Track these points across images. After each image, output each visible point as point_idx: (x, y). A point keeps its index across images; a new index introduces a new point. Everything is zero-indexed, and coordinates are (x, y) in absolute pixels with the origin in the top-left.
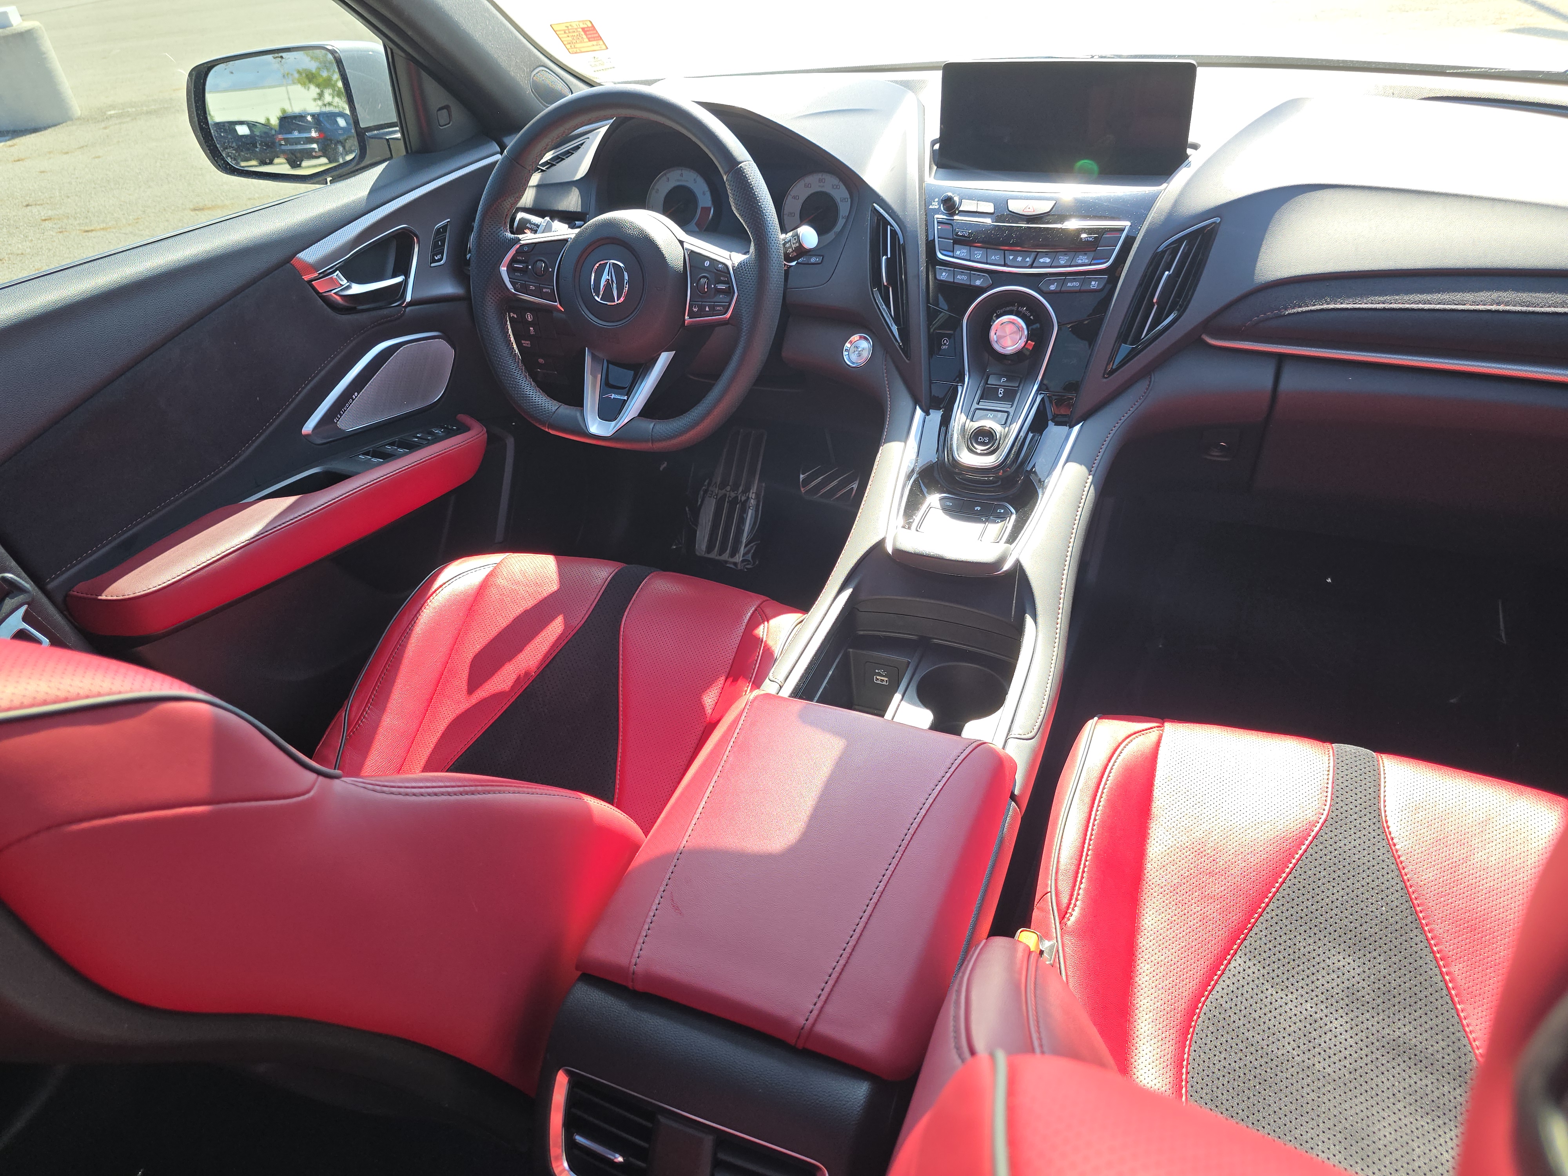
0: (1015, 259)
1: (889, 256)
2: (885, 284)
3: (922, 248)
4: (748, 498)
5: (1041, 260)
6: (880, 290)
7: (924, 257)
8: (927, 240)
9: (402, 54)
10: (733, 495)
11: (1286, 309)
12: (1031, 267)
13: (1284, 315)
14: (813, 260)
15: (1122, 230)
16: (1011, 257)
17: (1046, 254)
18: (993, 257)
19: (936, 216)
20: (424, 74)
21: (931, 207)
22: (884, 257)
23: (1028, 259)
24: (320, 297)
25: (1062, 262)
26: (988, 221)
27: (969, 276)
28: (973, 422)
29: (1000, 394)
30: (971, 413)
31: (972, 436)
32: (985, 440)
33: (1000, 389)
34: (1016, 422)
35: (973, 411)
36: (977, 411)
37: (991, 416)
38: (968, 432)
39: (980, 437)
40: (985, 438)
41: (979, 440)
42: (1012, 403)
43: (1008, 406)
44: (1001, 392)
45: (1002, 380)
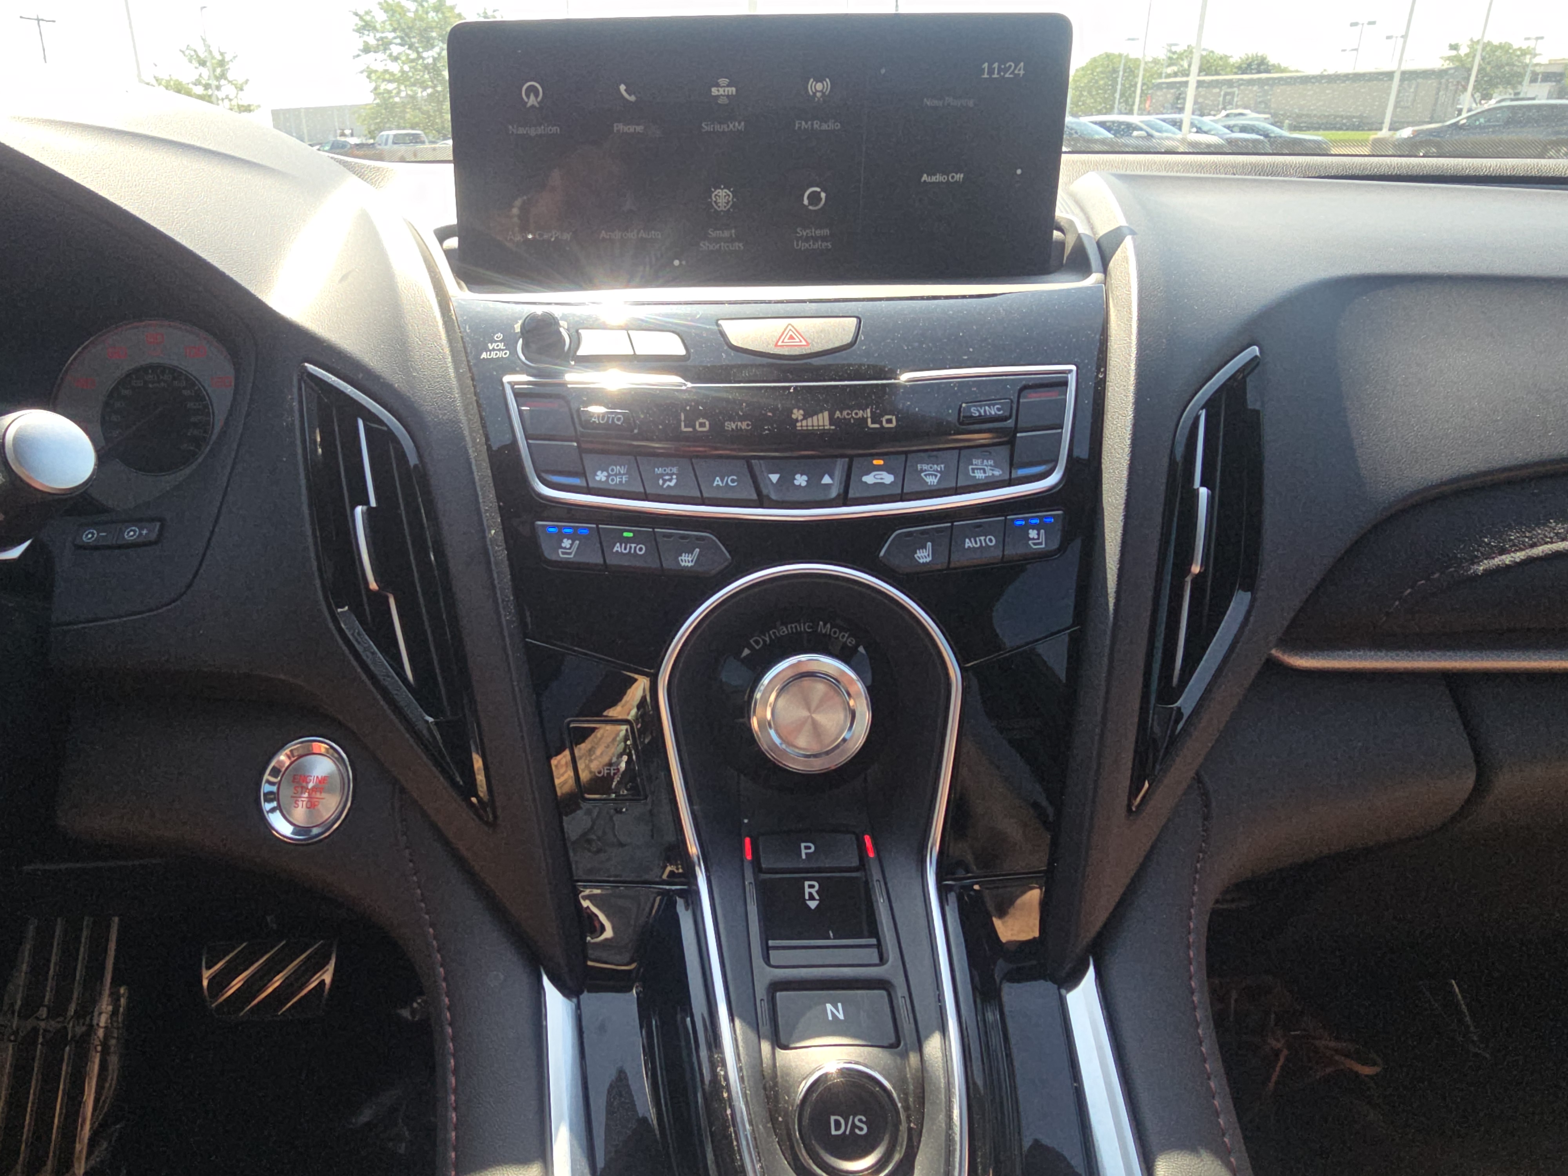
0: (787, 480)
1: (373, 503)
2: (373, 586)
3: (482, 472)
4: (91, 1026)
5: (869, 479)
6: (357, 610)
7: (492, 495)
8: (489, 448)
10: (54, 1025)
11: (1474, 560)
12: (844, 500)
13: (1476, 577)
14: (131, 534)
16: (774, 478)
17: (879, 460)
18: (718, 481)
19: (506, 379)
21: (484, 355)
22: (359, 510)
23: (827, 480)
25: (932, 481)
26: (671, 381)
27: (653, 542)
28: (786, 1048)
29: (812, 898)
30: (763, 1008)
31: (806, 1121)
32: (854, 1126)
33: (807, 883)
34: (944, 1030)
35: (765, 998)
36: (778, 994)
37: (834, 1011)
38: (786, 1102)
39: (833, 1118)
40: (851, 1117)
41: (833, 1132)
42: (873, 941)
43: (872, 955)
44: (813, 891)
45: (804, 852)
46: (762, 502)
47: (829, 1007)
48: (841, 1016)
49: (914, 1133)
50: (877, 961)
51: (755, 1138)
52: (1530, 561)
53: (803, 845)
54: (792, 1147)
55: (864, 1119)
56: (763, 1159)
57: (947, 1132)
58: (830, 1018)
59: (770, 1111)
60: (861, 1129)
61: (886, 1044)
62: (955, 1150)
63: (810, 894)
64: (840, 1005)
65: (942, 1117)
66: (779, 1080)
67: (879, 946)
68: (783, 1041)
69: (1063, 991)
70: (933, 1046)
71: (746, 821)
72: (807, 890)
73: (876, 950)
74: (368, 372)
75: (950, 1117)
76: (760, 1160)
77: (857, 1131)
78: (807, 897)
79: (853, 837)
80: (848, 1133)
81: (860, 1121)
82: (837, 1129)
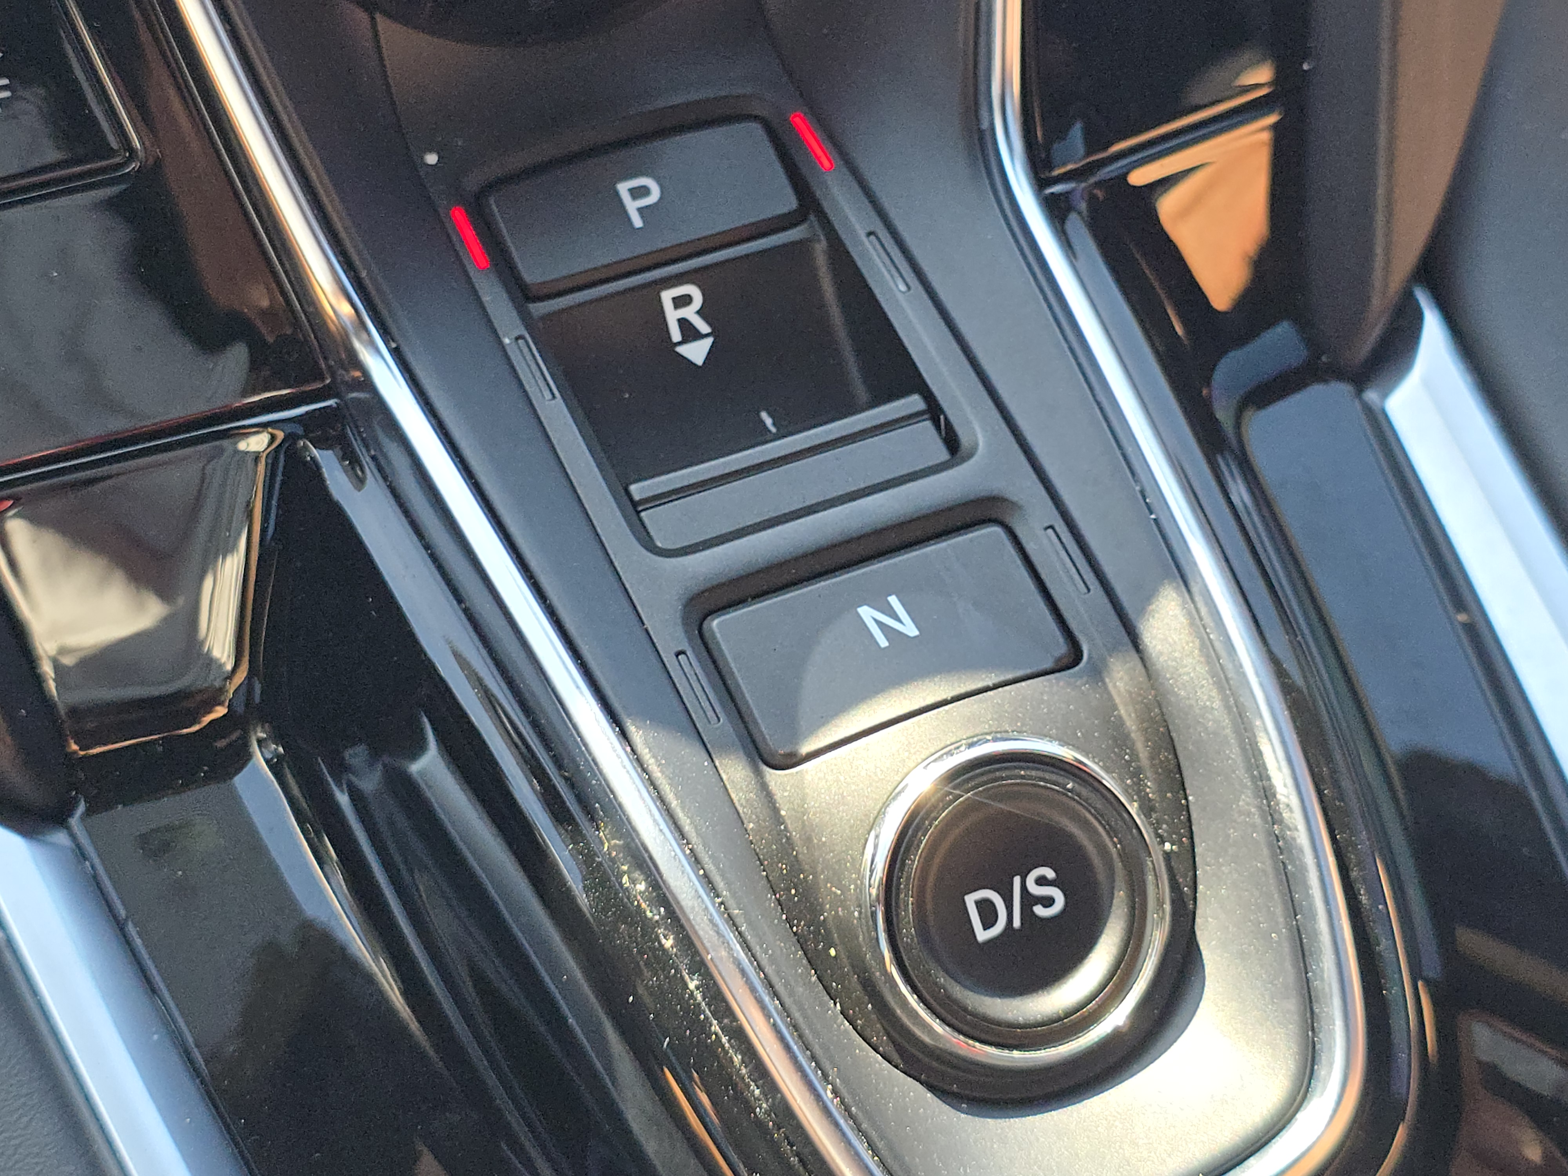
28: (791, 761)
29: (690, 333)
30: (689, 675)
31: (908, 932)
32: (1028, 900)
33: (667, 296)
35: (685, 646)
36: (715, 624)
37: (885, 620)
38: (841, 902)
39: (970, 900)
40: (1017, 880)
41: (982, 935)
42: (914, 402)
43: (924, 442)
44: (690, 313)
45: (632, 206)
47: (866, 613)
48: (910, 629)
49: (1179, 867)
50: (943, 455)
51: (796, 1027)
53: (623, 188)
54: (884, 1010)
55: (1050, 874)
56: (832, 1073)
57: (1271, 833)
58: (883, 642)
59: (801, 941)
60: (1048, 902)
61: (1048, 665)
62: (1303, 869)
63: (684, 323)
64: (893, 600)
65: (1247, 801)
66: (801, 849)
67: (933, 411)
68: (776, 744)
69: (1371, 396)
71: (432, 159)
72: (672, 316)
73: (927, 425)
75: (1266, 793)
76: (825, 1076)
77: (1039, 910)
78: (676, 335)
79: (756, 128)
80: (1017, 923)
81: (1041, 881)
82: (989, 920)
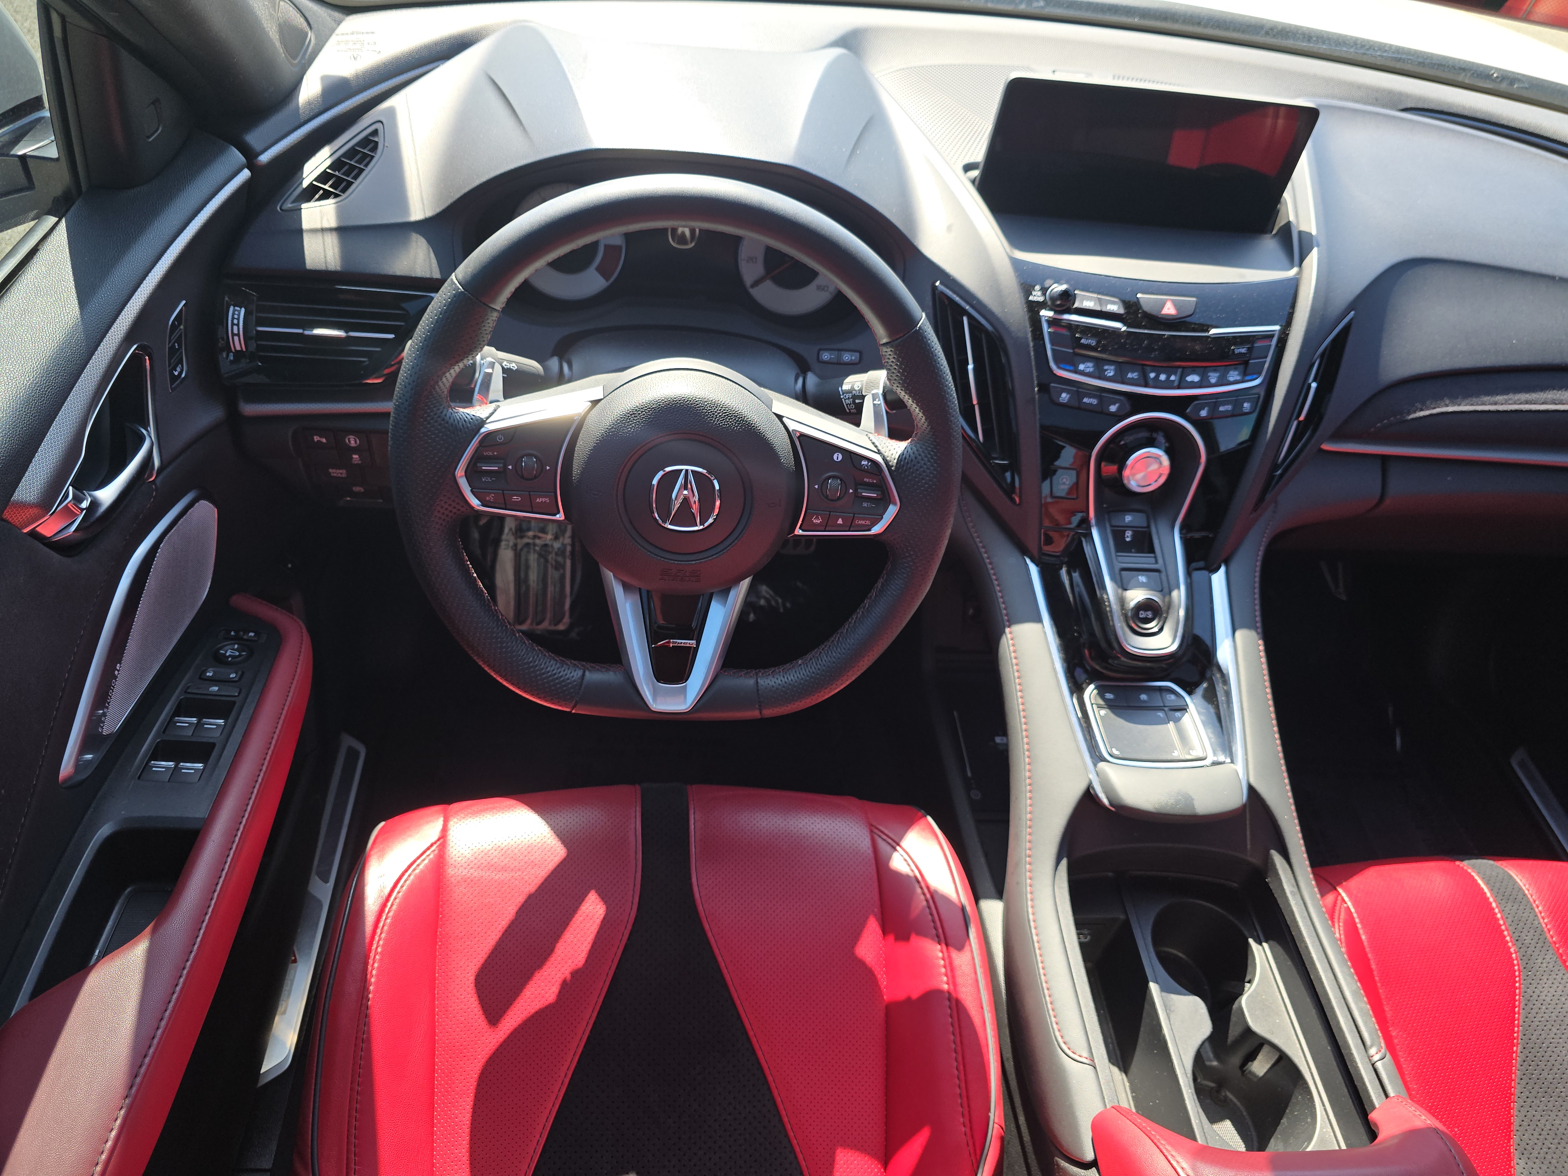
0: (1157, 377)
5: (1190, 378)
9: (85, 24)
11: (1409, 413)
12: (1178, 387)
13: (1407, 421)
15: (1272, 336)
16: (1153, 375)
17: (1194, 370)
18: (1129, 375)
20: (124, 54)
21: (1031, 298)
22: (970, 367)
23: (1171, 378)
24: (44, 544)
25: (1213, 381)
26: (1116, 325)
27: (1100, 398)
28: (1127, 590)
30: (1118, 576)
34: (1178, 587)
35: (1120, 573)
36: (1124, 572)
37: (1142, 579)
38: (1128, 609)
42: (1152, 555)
43: (1153, 560)
45: (1127, 519)
46: (1146, 385)
47: (1140, 578)
48: (1144, 581)
49: (1166, 617)
50: (1156, 562)
52: (1431, 415)
53: (1126, 517)
58: (1140, 581)
59: (1123, 610)
61: (1158, 590)
64: (1143, 577)
66: (1126, 601)
67: (1155, 557)
68: (1125, 588)
70: (1175, 594)
73: (1155, 559)
74: (979, 302)
78: (1128, 538)
